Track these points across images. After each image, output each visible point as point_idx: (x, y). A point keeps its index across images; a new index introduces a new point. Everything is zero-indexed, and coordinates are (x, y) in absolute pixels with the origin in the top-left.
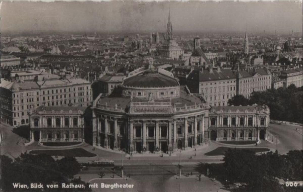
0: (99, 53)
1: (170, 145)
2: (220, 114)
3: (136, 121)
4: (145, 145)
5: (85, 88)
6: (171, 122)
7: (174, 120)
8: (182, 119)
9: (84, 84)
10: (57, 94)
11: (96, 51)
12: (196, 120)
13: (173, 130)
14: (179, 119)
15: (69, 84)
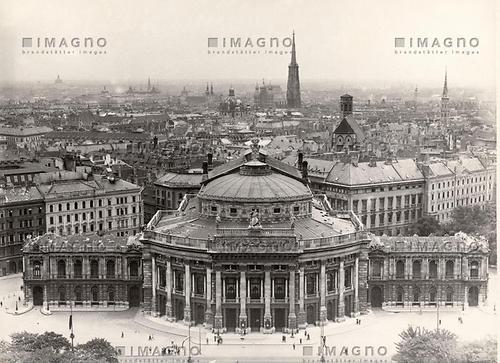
0: (157, 128)
1: (293, 315)
2: (389, 253)
3: (227, 267)
4: (243, 316)
5: (130, 200)
6: (294, 268)
7: (301, 265)
8: (315, 262)
9: (128, 191)
10: (77, 212)
11: (150, 124)
12: (342, 264)
13: (297, 285)
14: (309, 263)
15: (98, 192)
